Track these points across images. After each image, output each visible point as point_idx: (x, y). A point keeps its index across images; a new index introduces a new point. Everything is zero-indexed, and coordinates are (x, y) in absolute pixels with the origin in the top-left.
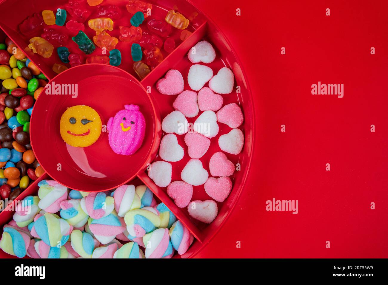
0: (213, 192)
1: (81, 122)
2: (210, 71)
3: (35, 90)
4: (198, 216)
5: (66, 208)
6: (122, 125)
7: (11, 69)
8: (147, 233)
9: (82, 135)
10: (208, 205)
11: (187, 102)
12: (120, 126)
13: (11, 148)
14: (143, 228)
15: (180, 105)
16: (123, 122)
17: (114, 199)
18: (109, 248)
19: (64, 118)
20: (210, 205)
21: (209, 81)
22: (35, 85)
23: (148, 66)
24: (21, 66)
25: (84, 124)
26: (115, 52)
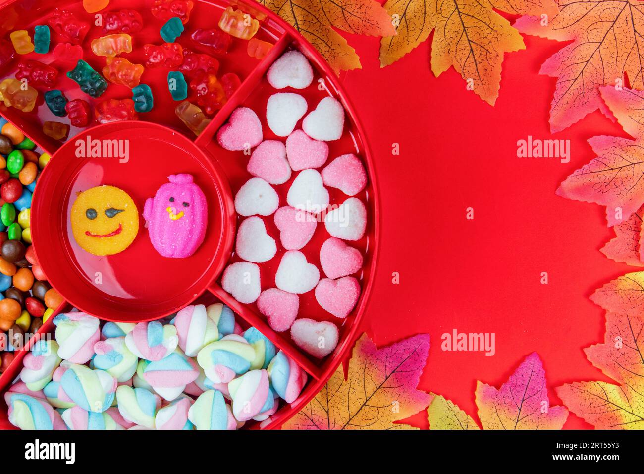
0: (329, 301)
1: (105, 213)
2: (302, 104)
3: (21, 170)
5: (104, 351)
8: (236, 376)
12: (167, 212)
15: (259, 167)
16: (172, 204)
17: (176, 328)
18: (179, 405)
23: (200, 107)
26: (142, 90)
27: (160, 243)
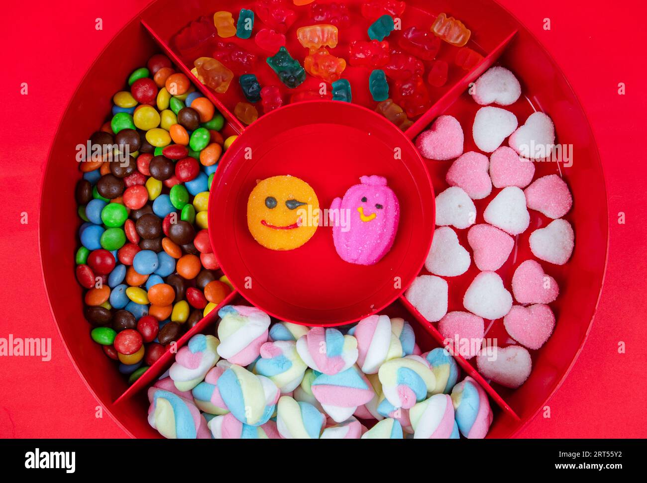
0: (523, 330)
1: (286, 205)
2: (512, 119)
3: (204, 149)
4: (498, 374)
5: (272, 354)
6: (360, 210)
7: (160, 112)
8: (418, 402)
9: (287, 228)
10: (516, 355)
11: (475, 170)
12: (358, 212)
13: (159, 250)
14: (414, 392)
15: (462, 176)
16: (363, 204)
17: (357, 340)
18: (350, 429)
19: (254, 197)
20: (518, 354)
21: (510, 136)
22: (205, 139)
23: (403, 108)
24: (178, 107)
25: (291, 209)
26: (343, 84)
27: (345, 245)
